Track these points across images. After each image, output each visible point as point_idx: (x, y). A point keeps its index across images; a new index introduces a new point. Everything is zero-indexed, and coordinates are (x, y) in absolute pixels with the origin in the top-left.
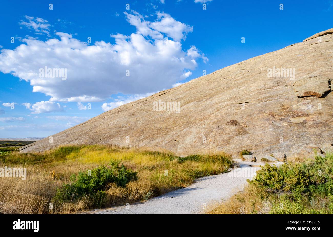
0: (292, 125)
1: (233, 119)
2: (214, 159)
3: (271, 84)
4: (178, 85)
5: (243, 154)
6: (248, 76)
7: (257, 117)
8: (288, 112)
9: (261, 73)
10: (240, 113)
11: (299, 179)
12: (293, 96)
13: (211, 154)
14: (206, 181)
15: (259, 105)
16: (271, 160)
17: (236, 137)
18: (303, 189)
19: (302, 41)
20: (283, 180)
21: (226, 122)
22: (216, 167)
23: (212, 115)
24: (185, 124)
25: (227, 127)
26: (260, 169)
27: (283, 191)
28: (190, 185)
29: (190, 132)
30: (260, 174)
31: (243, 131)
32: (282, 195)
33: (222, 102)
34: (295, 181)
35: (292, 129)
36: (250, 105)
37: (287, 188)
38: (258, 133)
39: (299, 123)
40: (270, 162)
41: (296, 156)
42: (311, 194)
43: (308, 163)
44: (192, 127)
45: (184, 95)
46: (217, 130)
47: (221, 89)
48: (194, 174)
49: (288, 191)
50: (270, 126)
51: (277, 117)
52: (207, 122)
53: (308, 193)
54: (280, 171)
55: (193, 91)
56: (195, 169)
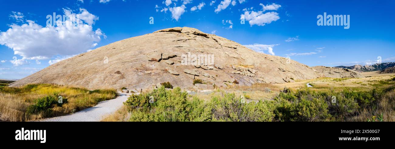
0: (145, 74)
1: (118, 70)
2: (108, 92)
3: (138, 53)
4: (90, 50)
5: (123, 89)
6: (127, 48)
7: (130, 70)
8: (144, 68)
9: (133, 47)
10: (122, 67)
11: (146, 101)
12: (147, 60)
13: (106, 89)
14: (103, 103)
15: (131, 64)
16: (135, 92)
17: (119, 80)
18: (148, 105)
19: (152, 33)
20: (139, 101)
21: (114, 72)
22: (108, 96)
23: (108, 68)
24: (93, 72)
25: (115, 74)
26: (129, 96)
27: (139, 107)
28: (95, 105)
29: (95, 77)
30: (130, 99)
31: (123, 77)
32: (138, 109)
33: (113, 61)
34: (144, 101)
35: (145, 76)
36: (127, 64)
37: (141, 105)
38: (130, 78)
39: (148, 74)
40: (135, 93)
41: (146, 89)
42: (151, 107)
43: (150, 93)
44: (97, 75)
45: (93, 56)
46: (110, 76)
47: (113, 54)
48: (97, 100)
49: (141, 107)
50: (136, 75)
51: (139, 70)
52: (105, 72)
53: (149, 107)
54: (138, 97)
55: (98, 54)
56: (98, 97)
